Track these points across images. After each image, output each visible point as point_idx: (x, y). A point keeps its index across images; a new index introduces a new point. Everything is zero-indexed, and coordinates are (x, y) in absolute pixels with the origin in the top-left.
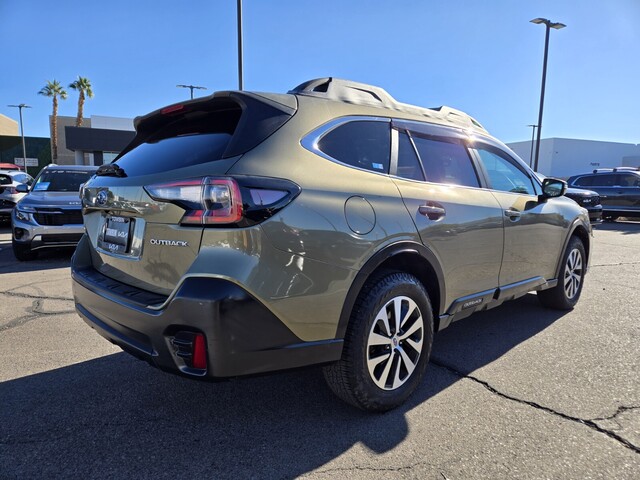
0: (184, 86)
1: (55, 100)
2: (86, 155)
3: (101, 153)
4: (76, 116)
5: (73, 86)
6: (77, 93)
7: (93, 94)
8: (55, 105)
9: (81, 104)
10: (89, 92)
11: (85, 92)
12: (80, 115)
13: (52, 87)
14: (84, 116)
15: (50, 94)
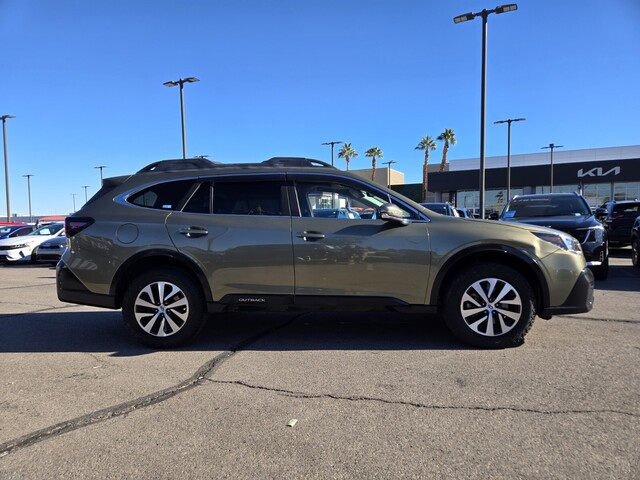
0: (502, 122)
1: (427, 152)
2: (444, 195)
3: (456, 192)
4: (441, 162)
5: (440, 138)
6: (443, 142)
7: (456, 142)
8: (427, 156)
9: (445, 152)
10: (452, 141)
11: (449, 141)
12: (444, 161)
13: (425, 142)
14: (447, 161)
15: (423, 148)
